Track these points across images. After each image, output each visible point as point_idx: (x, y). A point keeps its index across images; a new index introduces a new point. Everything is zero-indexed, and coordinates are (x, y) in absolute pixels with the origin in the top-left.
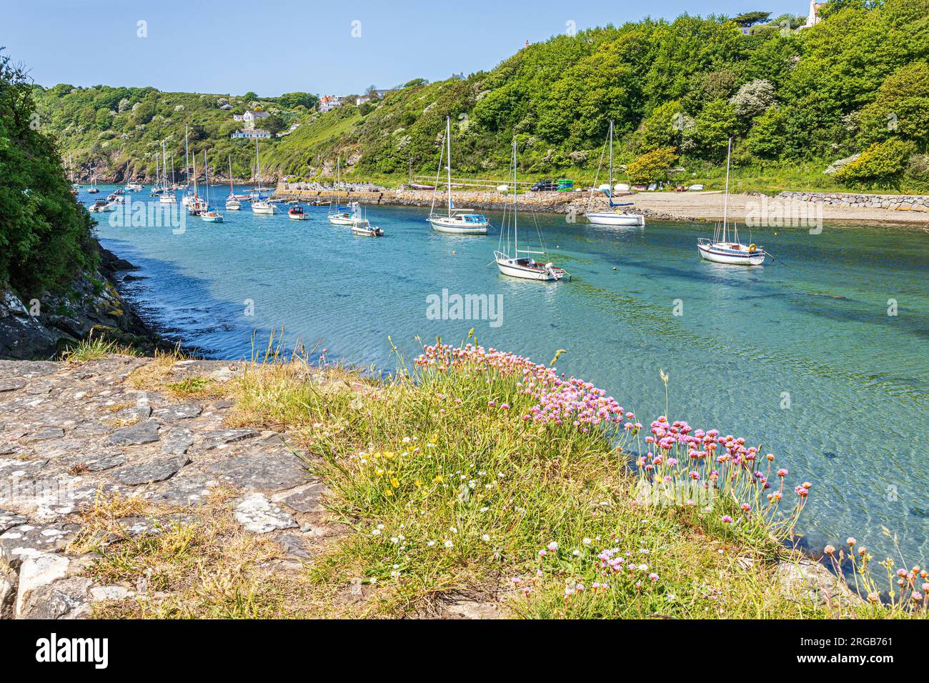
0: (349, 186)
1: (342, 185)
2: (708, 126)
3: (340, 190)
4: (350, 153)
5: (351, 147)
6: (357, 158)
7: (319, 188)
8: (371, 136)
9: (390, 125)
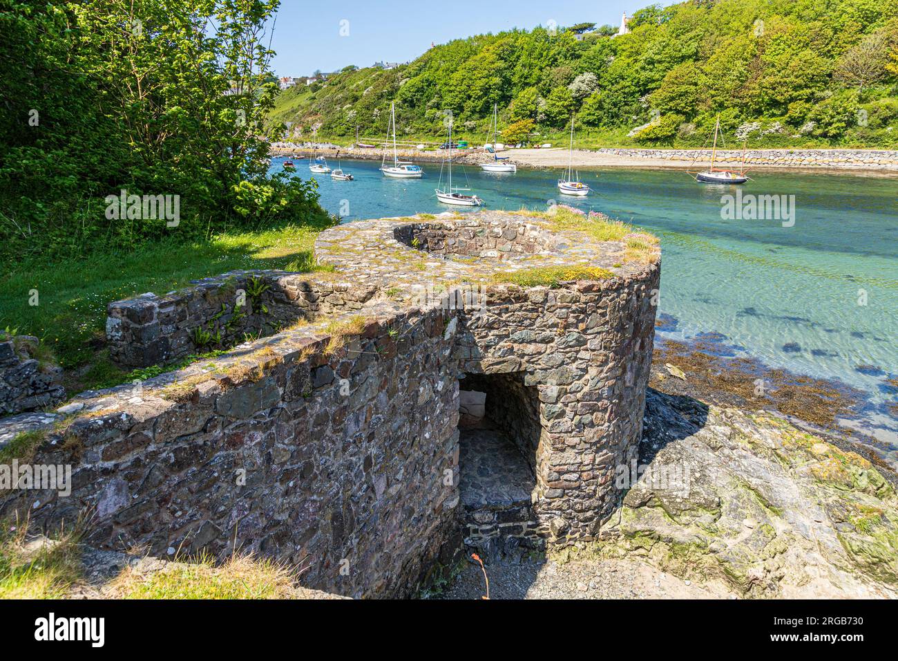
0: (314, 145)
1: (309, 144)
2: (554, 104)
3: (309, 147)
4: (313, 122)
5: (314, 118)
6: (319, 125)
7: (293, 147)
8: (328, 110)
9: (341, 102)
